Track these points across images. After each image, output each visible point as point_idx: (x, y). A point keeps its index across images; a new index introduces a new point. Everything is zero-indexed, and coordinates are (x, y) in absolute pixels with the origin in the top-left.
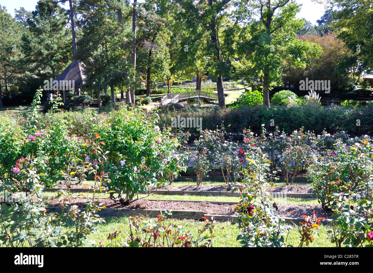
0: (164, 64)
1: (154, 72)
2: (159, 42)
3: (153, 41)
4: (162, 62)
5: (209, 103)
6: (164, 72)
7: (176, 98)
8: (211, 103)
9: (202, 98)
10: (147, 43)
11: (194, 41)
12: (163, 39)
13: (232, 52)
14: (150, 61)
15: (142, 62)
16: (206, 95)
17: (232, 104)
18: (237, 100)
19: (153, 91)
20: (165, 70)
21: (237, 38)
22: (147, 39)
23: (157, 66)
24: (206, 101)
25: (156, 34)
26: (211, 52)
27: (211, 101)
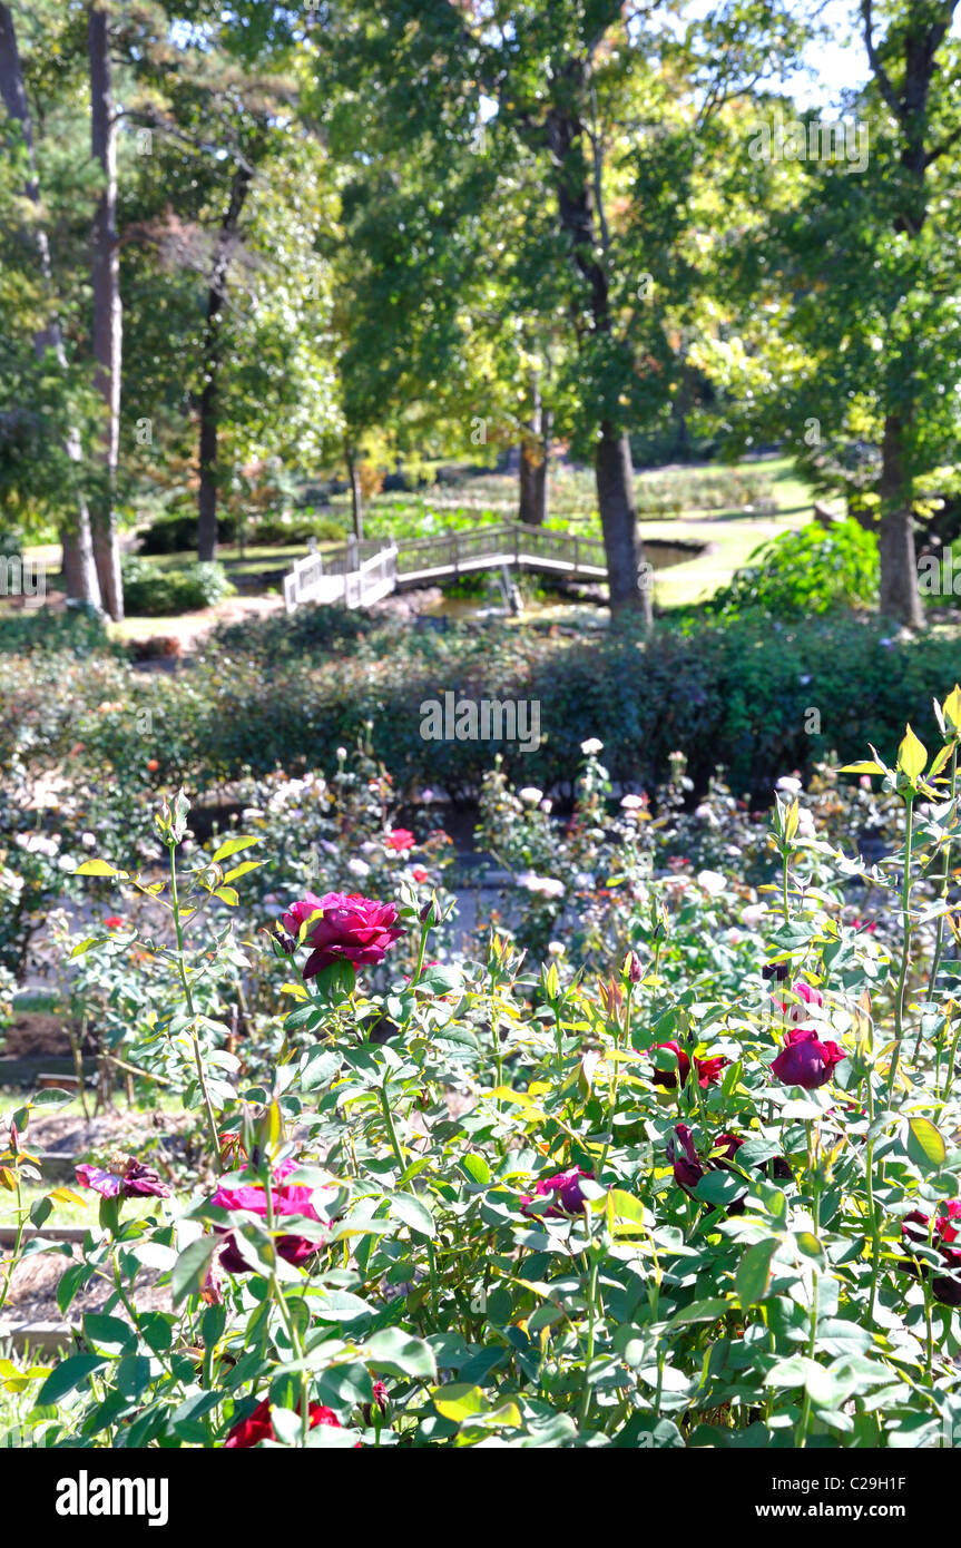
0: (298, 363)
1: (243, 416)
2: (269, 225)
3: (228, 220)
4: (287, 351)
5: (573, 598)
6: (302, 414)
7: (376, 571)
8: (588, 599)
9: (532, 570)
10: (185, 240)
12: (291, 205)
14: (217, 346)
15: (168, 351)
16: (560, 549)
17: (706, 604)
18: (736, 578)
19: (260, 530)
20: (305, 399)
21: (706, 200)
22: (188, 204)
23: (255, 379)
24: (555, 586)
25: (245, 176)
26: (551, 291)
27: (584, 589)
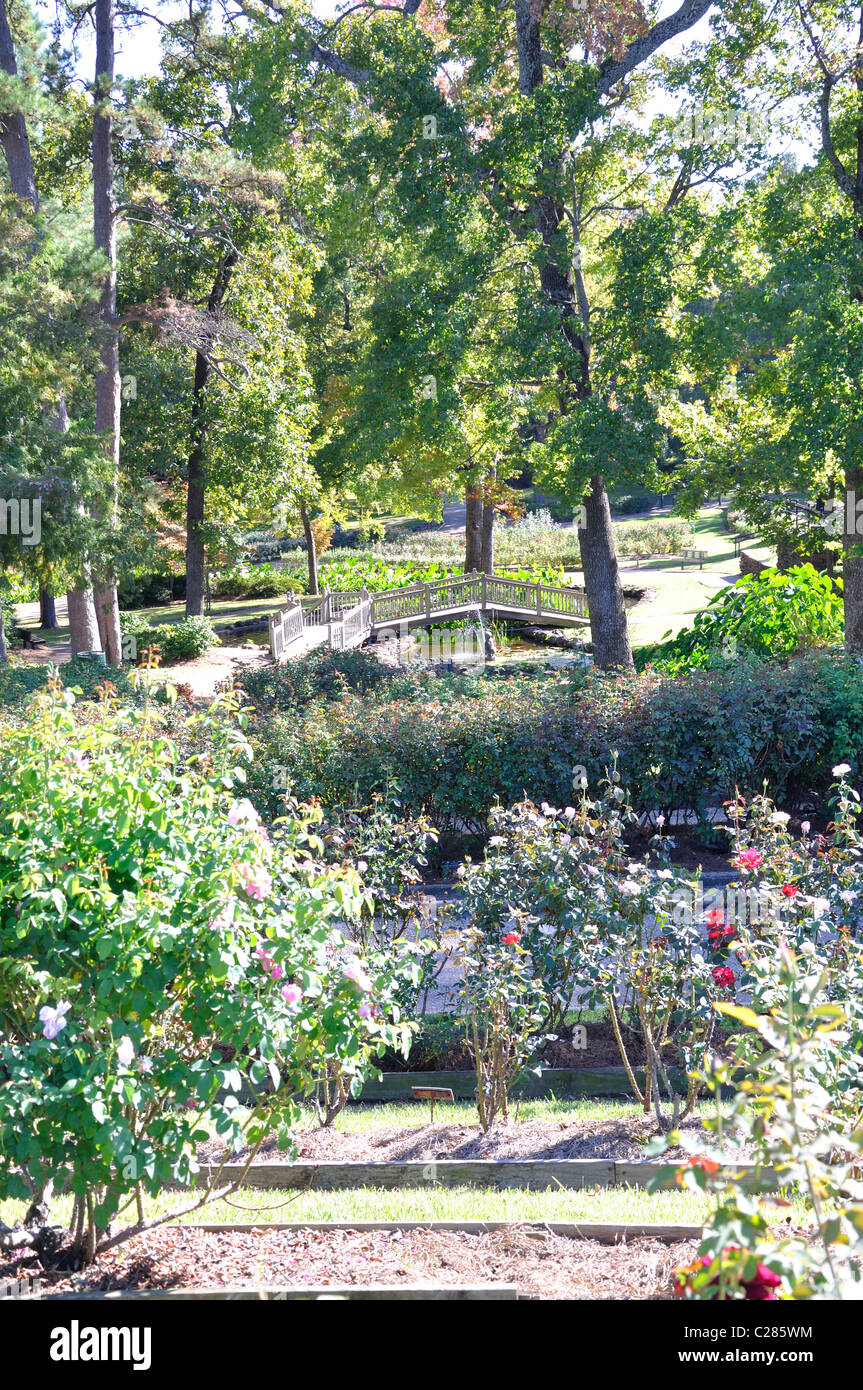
0: (280, 429)
1: (228, 478)
2: (251, 305)
3: (213, 300)
4: (269, 417)
5: (541, 642)
6: (281, 478)
7: (355, 620)
8: (552, 643)
9: (501, 617)
10: (181, 314)
11: (442, 299)
12: (268, 288)
13: (660, 351)
14: (203, 415)
15: (157, 419)
16: (523, 596)
17: (670, 646)
18: (698, 622)
20: (285, 464)
21: (684, 276)
22: (182, 286)
23: (240, 445)
24: (521, 631)
25: (231, 260)
27: (549, 634)
